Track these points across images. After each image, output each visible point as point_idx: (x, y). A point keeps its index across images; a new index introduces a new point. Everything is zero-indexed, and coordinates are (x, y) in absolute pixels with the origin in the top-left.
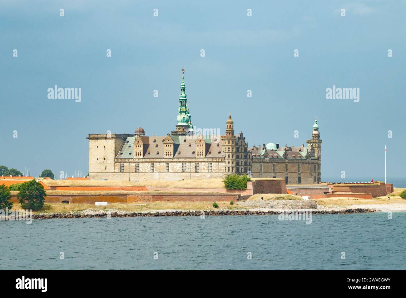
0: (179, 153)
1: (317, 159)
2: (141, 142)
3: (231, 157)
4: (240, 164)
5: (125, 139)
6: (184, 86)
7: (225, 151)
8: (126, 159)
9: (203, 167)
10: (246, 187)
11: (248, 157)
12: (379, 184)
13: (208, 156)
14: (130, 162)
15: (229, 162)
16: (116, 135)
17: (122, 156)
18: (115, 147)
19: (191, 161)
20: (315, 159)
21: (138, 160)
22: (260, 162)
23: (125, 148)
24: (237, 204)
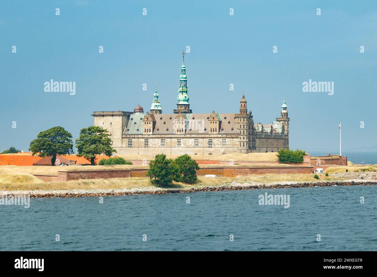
2: (150, 119)
3: (245, 134)
4: (250, 140)
5: (129, 116)
6: (185, 68)
7: (239, 128)
8: (134, 135)
9: (216, 142)
10: (303, 161)
11: (254, 134)
13: (222, 132)
14: (138, 138)
15: (244, 138)
16: (123, 112)
17: (129, 132)
18: (123, 124)
19: (204, 137)
20: (286, 136)
21: (147, 135)
23: (131, 124)
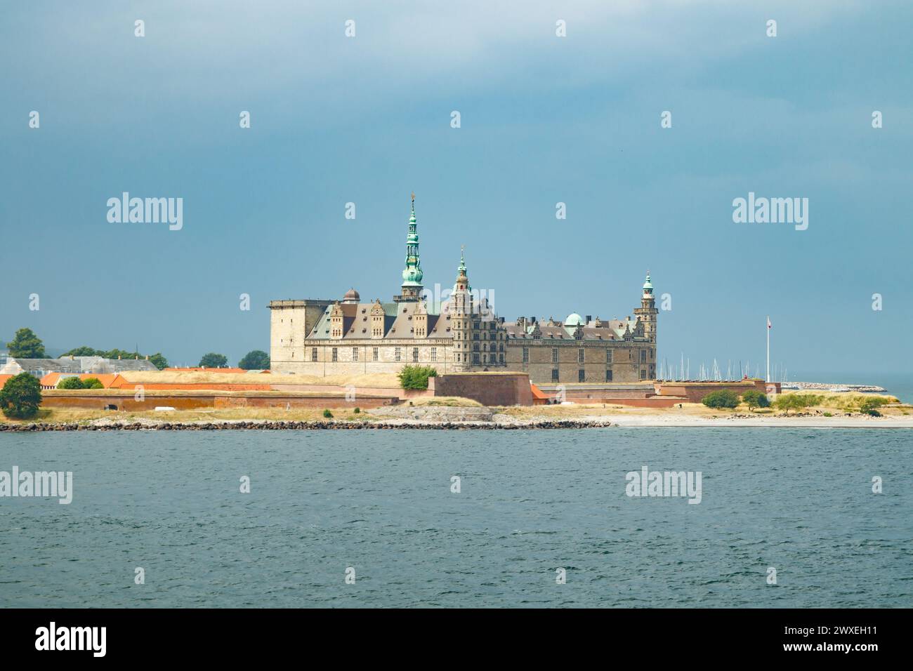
0: (394, 331)
1: (648, 342)
2: (340, 312)
3: (462, 338)
4: (482, 348)
5: (324, 308)
6: (415, 221)
7: (454, 328)
9: (423, 353)
10: (427, 386)
11: (498, 337)
12: (753, 383)
13: (432, 335)
14: (325, 346)
15: (459, 346)
16: (306, 301)
17: (316, 336)
18: (306, 321)
19: (408, 343)
20: (644, 341)
21: (336, 341)
22: (524, 346)
23: (323, 322)
24: (367, 413)
